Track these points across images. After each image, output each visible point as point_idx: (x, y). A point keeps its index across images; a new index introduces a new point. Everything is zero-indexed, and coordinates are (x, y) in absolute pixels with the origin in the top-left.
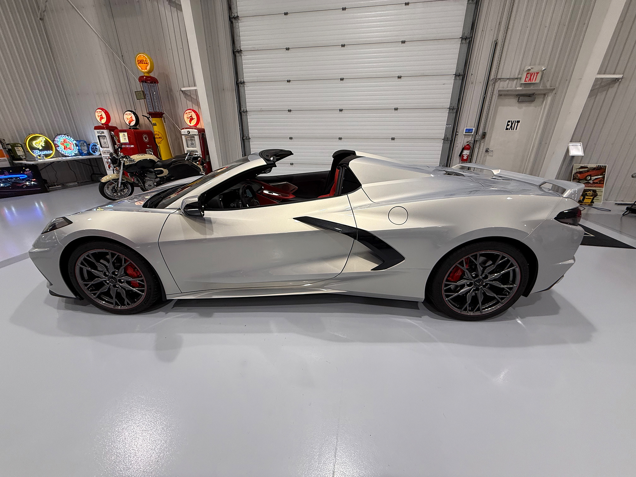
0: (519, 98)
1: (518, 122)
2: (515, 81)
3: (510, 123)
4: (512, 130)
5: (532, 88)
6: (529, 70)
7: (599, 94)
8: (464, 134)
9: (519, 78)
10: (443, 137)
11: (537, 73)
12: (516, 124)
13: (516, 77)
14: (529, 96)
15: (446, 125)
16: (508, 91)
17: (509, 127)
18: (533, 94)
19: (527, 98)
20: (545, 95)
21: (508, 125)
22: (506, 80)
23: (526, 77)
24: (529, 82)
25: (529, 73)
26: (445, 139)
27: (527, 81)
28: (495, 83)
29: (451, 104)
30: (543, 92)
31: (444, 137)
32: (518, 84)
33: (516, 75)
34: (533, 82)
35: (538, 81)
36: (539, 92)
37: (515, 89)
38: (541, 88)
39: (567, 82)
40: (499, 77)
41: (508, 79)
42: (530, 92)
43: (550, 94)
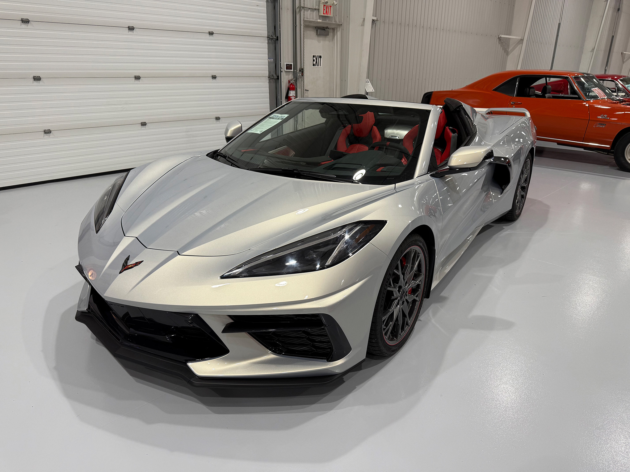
0: (317, 31)
1: (320, 57)
2: (315, 12)
3: (315, 58)
4: (318, 66)
5: (327, 21)
6: (326, 2)
8: (285, 70)
9: (317, 9)
10: (267, 75)
11: (331, 7)
12: (319, 59)
13: (315, 8)
14: (323, 29)
15: (268, 58)
16: (310, 22)
17: (315, 63)
18: (327, 28)
19: (323, 31)
20: (333, 29)
21: (314, 60)
22: (308, 10)
23: (324, 10)
24: (326, 15)
25: (325, 6)
26: (270, 77)
27: (324, 14)
28: (300, 11)
29: (268, 32)
30: (333, 27)
31: (269, 75)
32: (318, 17)
33: (315, 5)
34: (329, 15)
35: (331, 15)
36: (331, 27)
37: (317, 21)
38: (334, 22)
39: (348, 18)
40: (302, 5)
41: (309, 8)
42: (325, 26)
43: (338, 29)
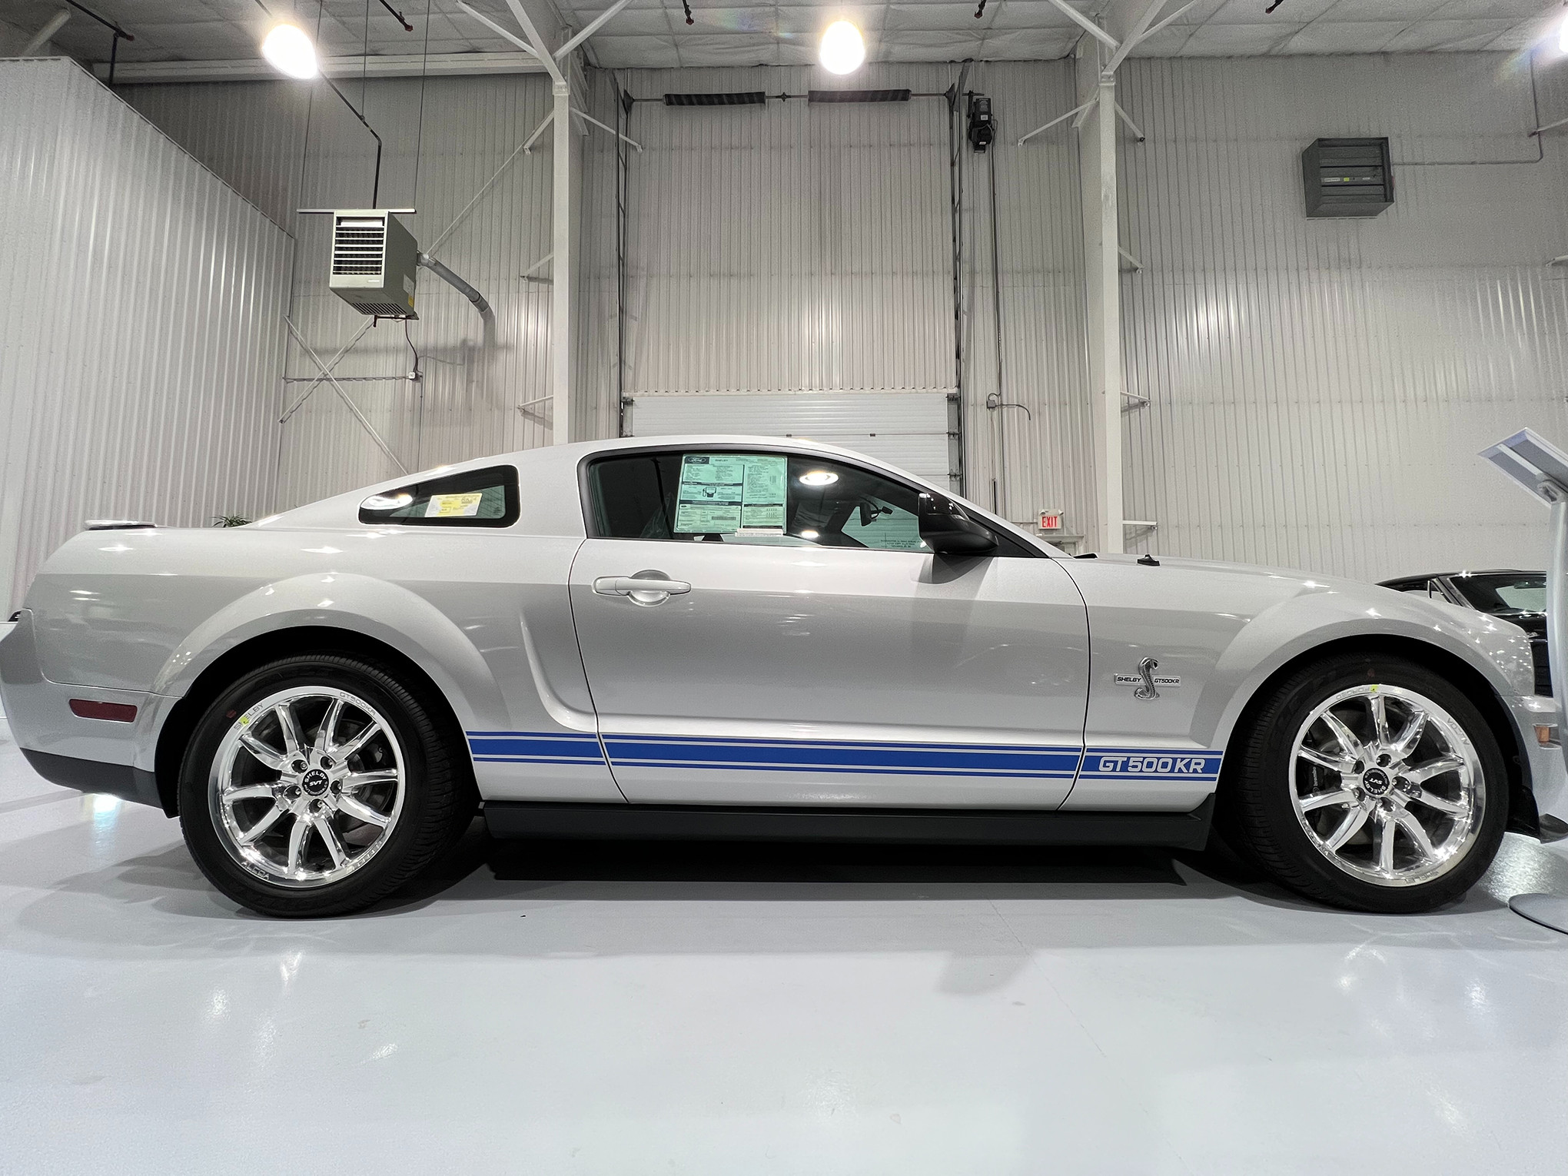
2: (1032, 525)
5: (1054, 534)
6: (1043, 513)
7: (1139, 544)
11: (1055, 518)
13: (1030, 521)
20: (1074, 543)
23: (1043, 522)
24: (1049, 528)
25: (1044, 517)
27: (1044, 526)
30: (1072, 541)
32: (1035, 530)
33: (1031, 517)
34: (1054, 527)
35: (1059, 526)
36: (1068, 540)
38: (1065, 535)
39: (1095, 529)
42: (1057, 540)
43: (1080, 543)
